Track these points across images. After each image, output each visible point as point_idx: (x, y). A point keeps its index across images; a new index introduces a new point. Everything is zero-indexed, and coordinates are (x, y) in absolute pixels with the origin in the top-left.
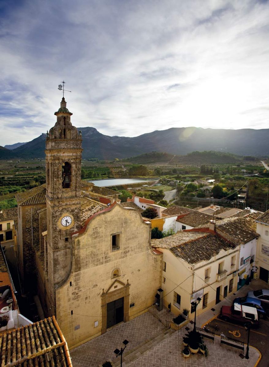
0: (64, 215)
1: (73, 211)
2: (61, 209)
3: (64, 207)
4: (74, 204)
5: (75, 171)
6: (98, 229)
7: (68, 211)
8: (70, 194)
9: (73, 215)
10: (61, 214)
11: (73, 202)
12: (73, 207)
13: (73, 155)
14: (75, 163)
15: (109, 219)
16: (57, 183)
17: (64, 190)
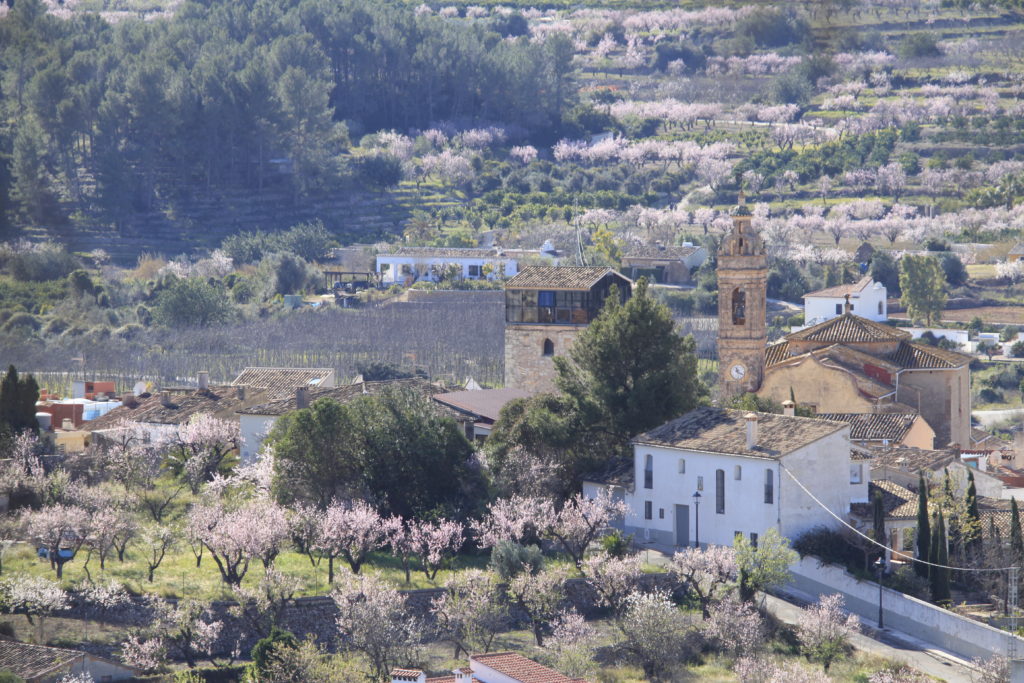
0: (734, 362)
1: (746, 358)
2: (730, 353)
3: (735, 351)
4: (748, 349)
5: (750, 301)
6: (780, 390)
7: (740, 358)
8: (742, 333)
9: (747, 364)
10: (730, 360)
11: (748, 346)
12: (747, 353)
13: (746, 279)
14: (751, 290)
15: (797, 378)
16: (726, 317)
17: (735, 327)
